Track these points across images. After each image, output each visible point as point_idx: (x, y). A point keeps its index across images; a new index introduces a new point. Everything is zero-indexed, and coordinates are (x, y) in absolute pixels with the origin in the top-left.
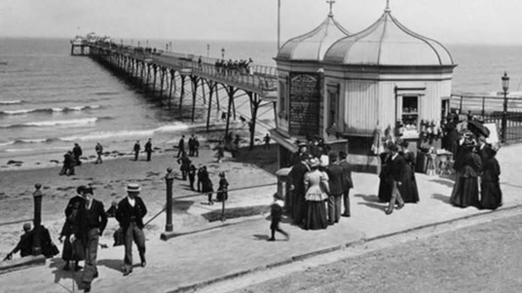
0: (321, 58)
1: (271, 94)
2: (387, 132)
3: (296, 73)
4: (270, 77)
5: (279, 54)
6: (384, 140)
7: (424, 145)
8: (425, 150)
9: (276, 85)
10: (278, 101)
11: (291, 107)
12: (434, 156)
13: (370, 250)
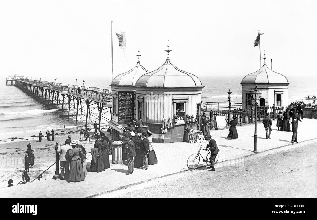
0: (134, 85)
1: (108, 103)
2: (168, 121)
3: (122, 92)
4: (108, 95)
5: (112, 83)
6: (167, 126)
7: (188, 128)
8: (188, 131)
9: (111, 99)
10: (112, 106)
11: (119, 110)
12: (193, 134)
13: (160, 183)
